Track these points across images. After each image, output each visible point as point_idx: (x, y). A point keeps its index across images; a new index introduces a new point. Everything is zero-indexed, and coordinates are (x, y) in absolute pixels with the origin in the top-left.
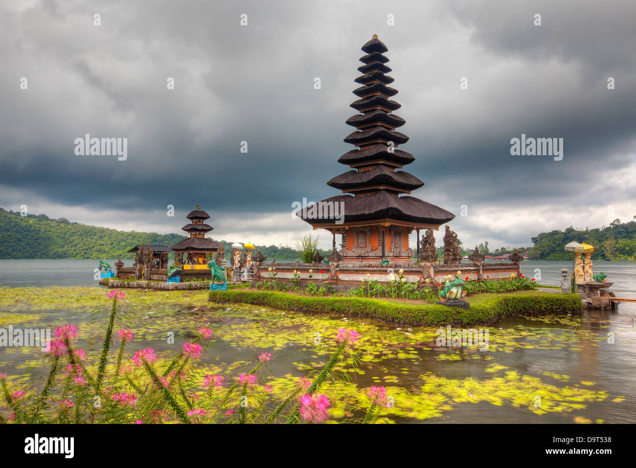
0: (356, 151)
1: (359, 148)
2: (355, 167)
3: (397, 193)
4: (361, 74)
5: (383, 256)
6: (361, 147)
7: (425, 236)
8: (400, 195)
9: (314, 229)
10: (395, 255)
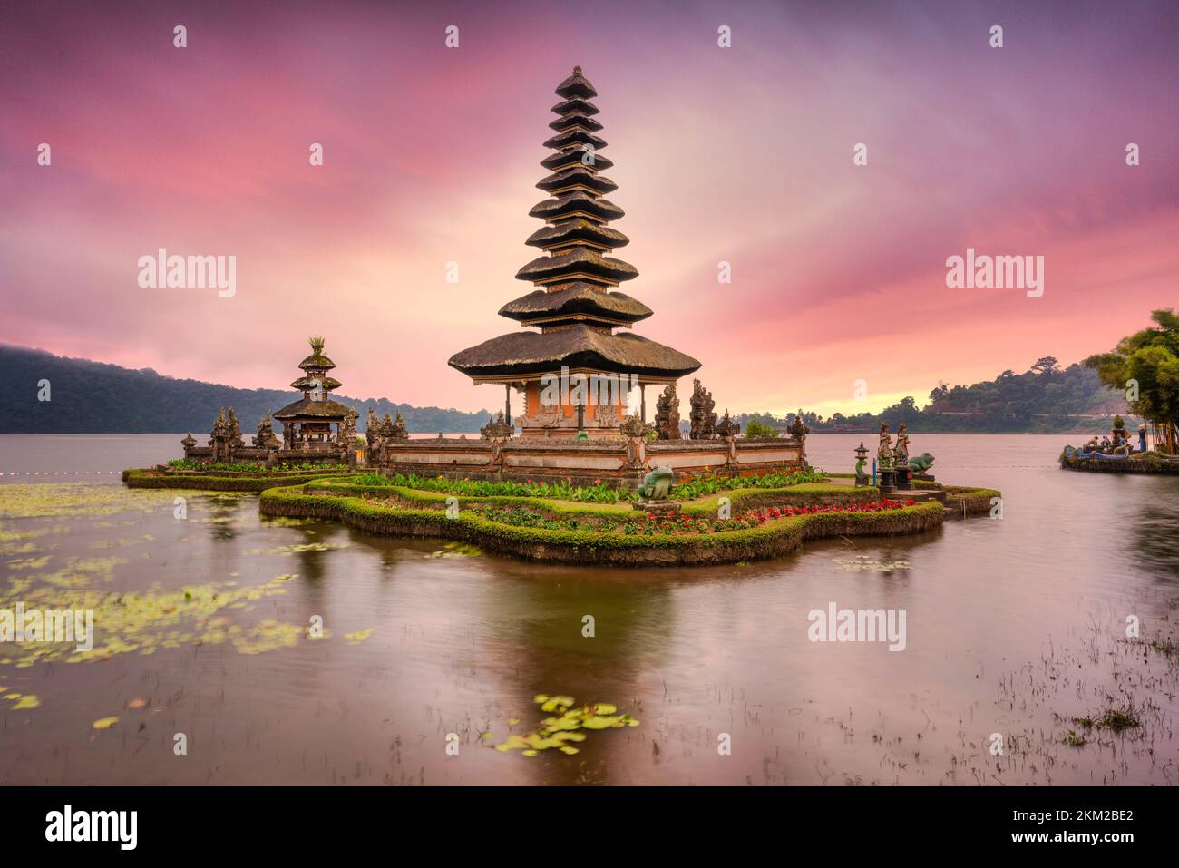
0: (545, 259)
1: (549, 254)
2: (544, 285)
3: (609, 326)
4: (554, 134)
5: (580, 427)
6: (552, 251)
7: (664, 396)
8: (615, 331)
9: (475, 384)
10: (602, 426)
